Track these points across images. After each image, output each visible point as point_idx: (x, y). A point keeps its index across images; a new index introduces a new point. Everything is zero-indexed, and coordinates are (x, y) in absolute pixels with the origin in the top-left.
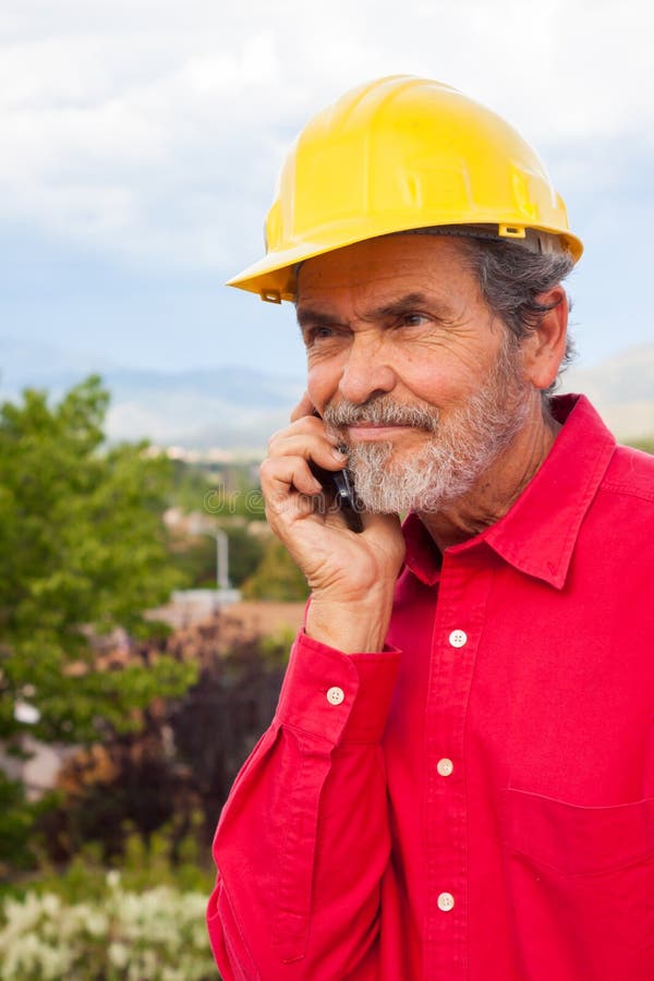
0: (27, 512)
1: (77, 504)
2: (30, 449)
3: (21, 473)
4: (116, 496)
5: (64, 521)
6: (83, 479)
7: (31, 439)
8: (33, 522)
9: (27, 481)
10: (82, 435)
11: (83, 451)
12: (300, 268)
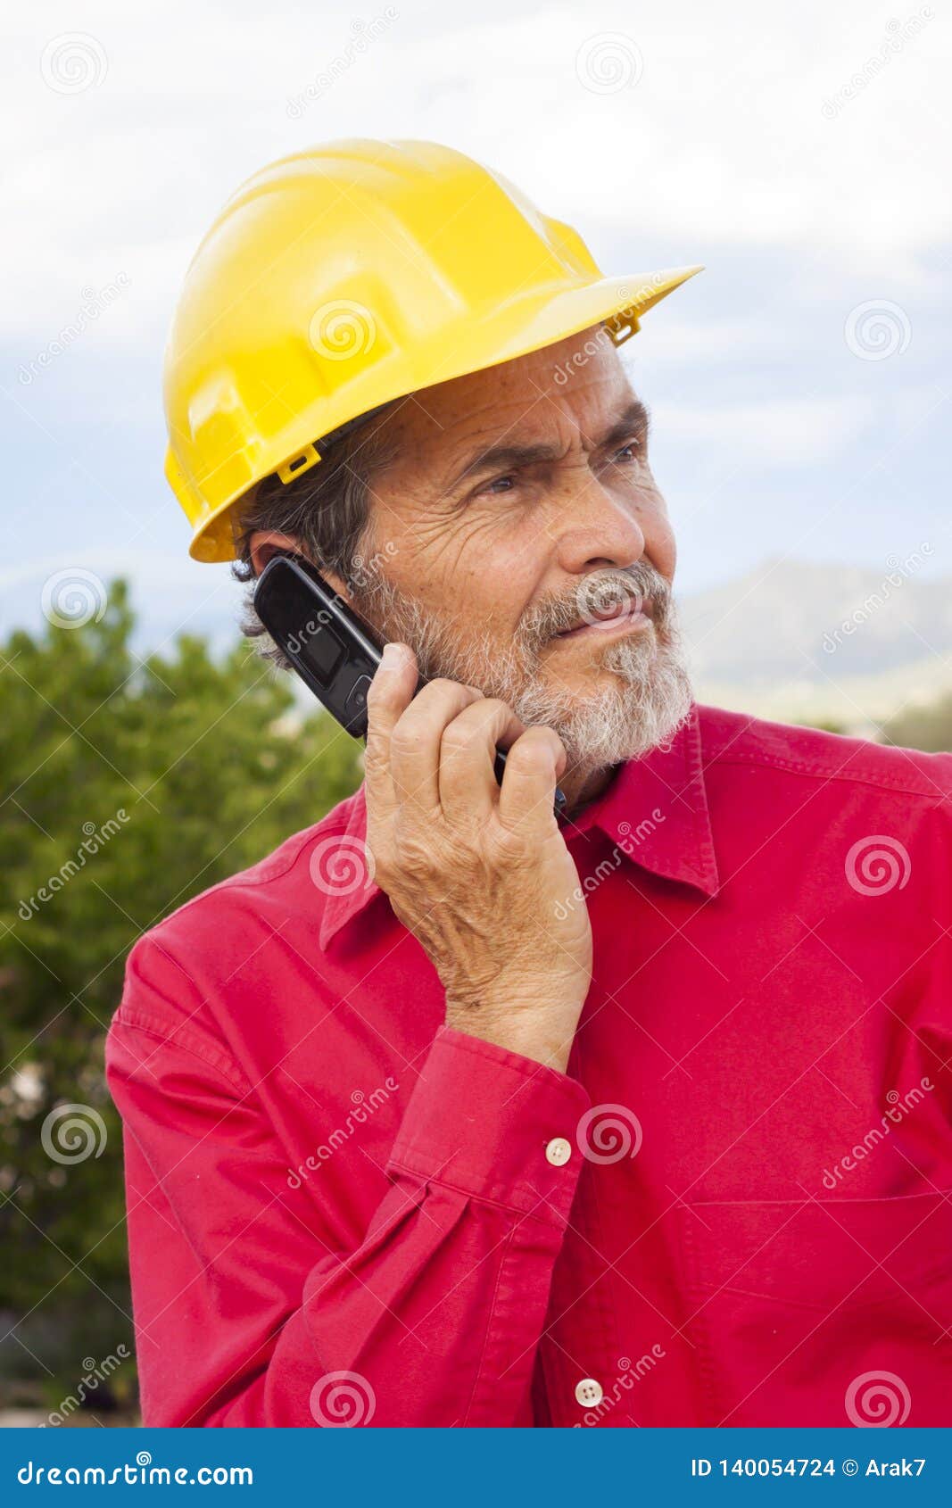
0: (187, 812)
1: (257, 798)
2: (186, 721)
3: (177, 757)
4: (310, 785)
5: (239, 822)
6: (268, 761)
7: (186, 708)
8: (194, 827)
9: (186, 767)
10: (264, 699)
11: (263, 720)
12: (375, 416)
